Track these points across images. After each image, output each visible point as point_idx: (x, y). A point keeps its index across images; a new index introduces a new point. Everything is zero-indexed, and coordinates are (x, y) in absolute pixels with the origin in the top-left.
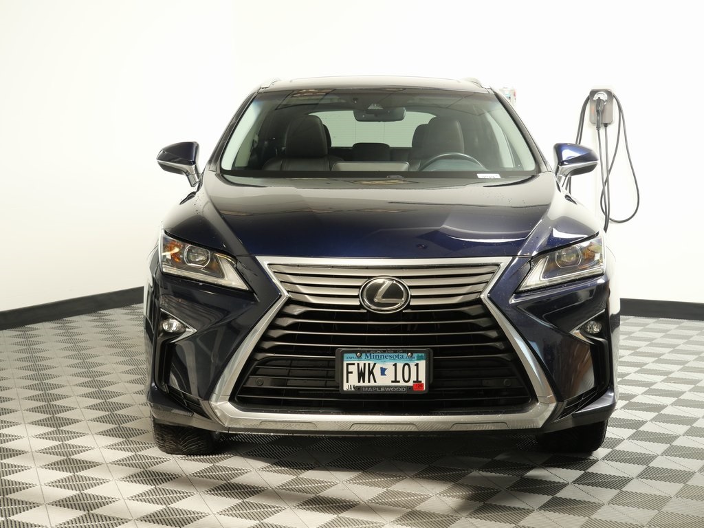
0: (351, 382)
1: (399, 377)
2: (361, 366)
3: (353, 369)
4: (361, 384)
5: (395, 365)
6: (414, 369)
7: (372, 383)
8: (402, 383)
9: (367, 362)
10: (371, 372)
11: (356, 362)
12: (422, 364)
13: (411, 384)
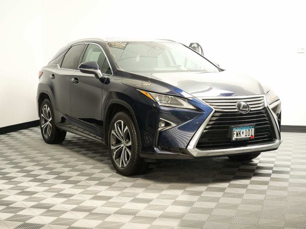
0: (235, 137)
1: (247, 135)
2: (237, 131)
3: (235, 133)
4: (237, 138)
5: (246, 130)
6: (251, 131)
7: (240, 137)
8: (248, 137)
9: (239, 130)
10: (240, 133)
11: (236, 130)
12: (253, 129)
13: (250, 136)
